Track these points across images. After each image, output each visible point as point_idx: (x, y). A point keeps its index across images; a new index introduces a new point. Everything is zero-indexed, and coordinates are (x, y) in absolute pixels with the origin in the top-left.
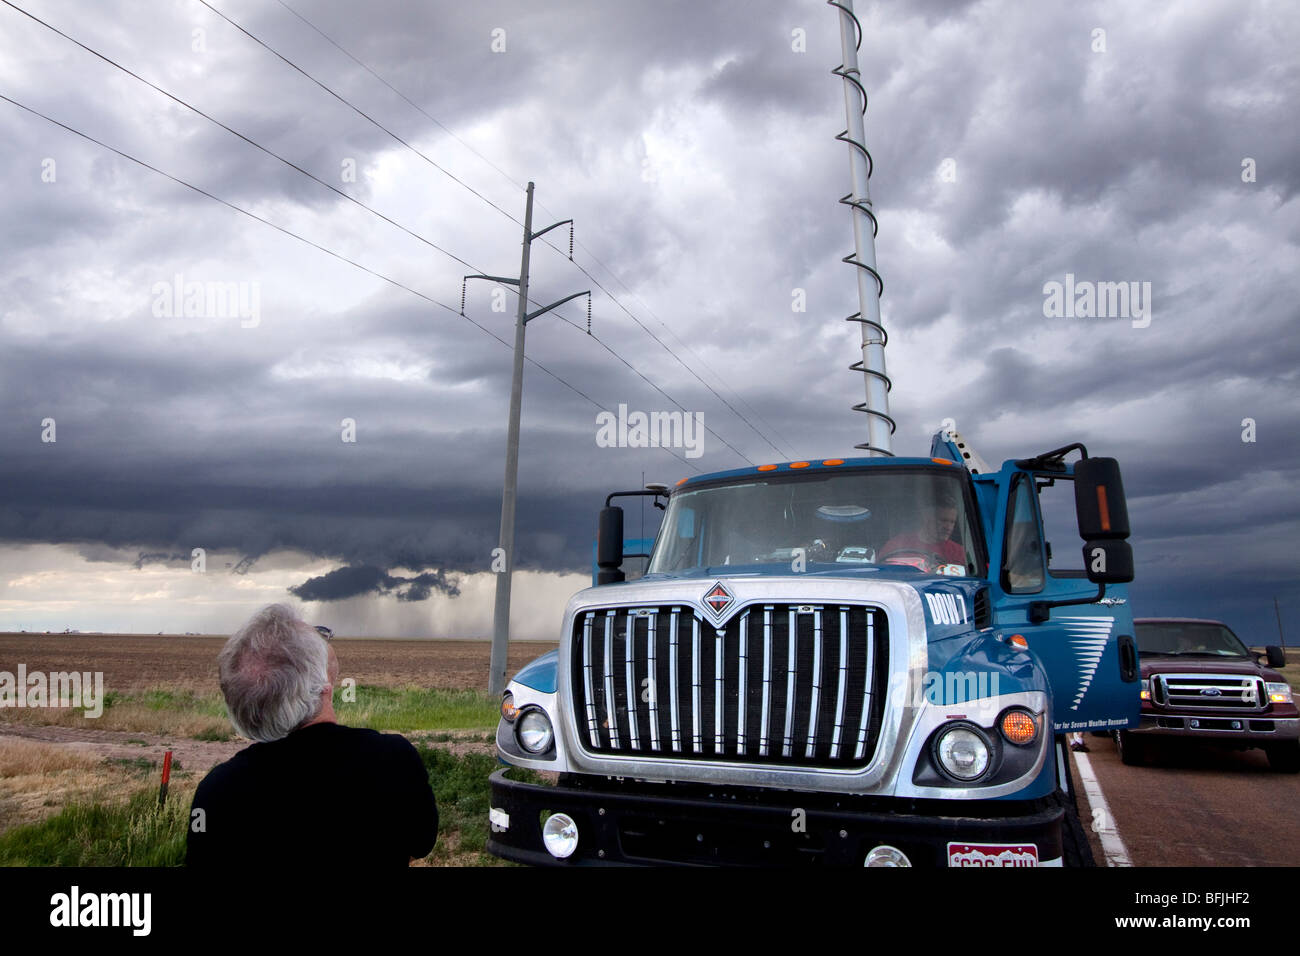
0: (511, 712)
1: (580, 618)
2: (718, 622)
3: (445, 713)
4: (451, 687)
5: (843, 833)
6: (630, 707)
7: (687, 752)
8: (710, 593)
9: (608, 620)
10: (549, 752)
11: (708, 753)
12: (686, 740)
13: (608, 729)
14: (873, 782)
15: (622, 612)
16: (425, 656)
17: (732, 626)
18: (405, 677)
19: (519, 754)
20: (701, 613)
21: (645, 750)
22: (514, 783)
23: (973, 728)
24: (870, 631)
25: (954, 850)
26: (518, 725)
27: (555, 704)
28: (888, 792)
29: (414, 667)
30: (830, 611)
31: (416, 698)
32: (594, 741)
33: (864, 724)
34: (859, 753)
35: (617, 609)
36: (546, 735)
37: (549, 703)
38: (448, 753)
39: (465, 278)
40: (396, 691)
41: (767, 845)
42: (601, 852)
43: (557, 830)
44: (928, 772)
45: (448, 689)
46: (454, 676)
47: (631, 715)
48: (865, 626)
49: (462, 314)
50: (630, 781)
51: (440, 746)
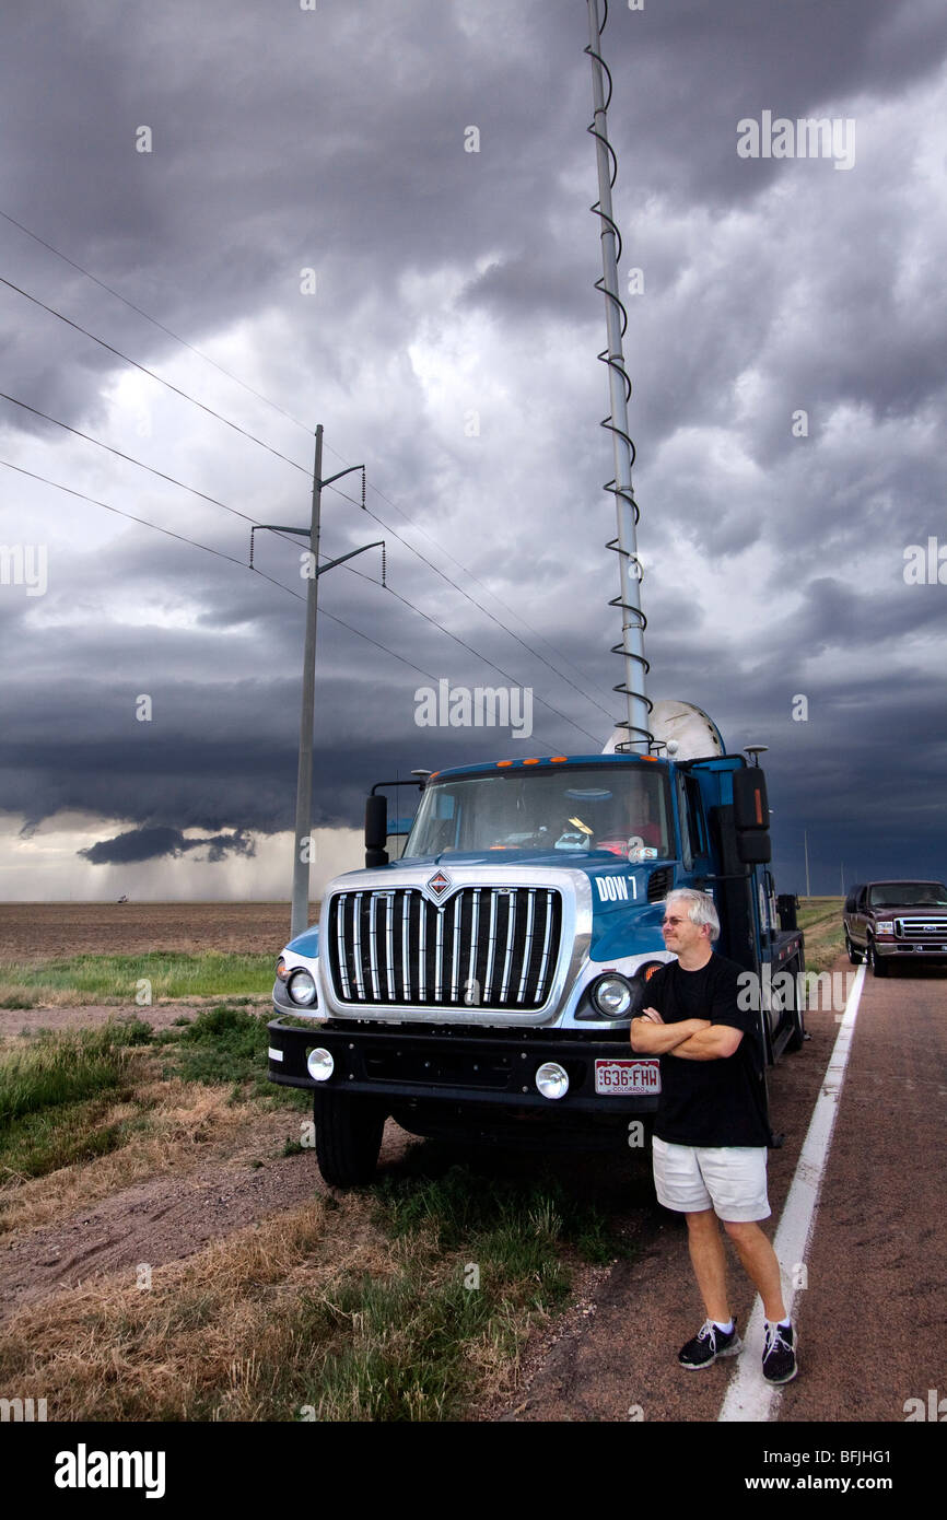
0: (284, 973)
1: (336, 898)
2: (438, 902)
3: (245, 978)
4: (252, 952)
5: (524, 1055)
6: (373, 968)
7: (415, 1001)
8: (433, 880)
9: (356, 900)
10: (313, 1003)
11: (430, 1001)
12: (414, 991)
13: (356, 985)
14: (546, 1018)
15: (367, 894)
16: (225, 919)
17: (449, 904)
18: (205, 943)
19: (290, 1006)
20: (427, 895)
21: (384, 1000)
22: (286, 1027)
23: (620, 978)
24: (549, 907)
25: (599, 1064)
26: (289, 983)
27: (317, 966)
28: (557, 1025)
29: (213, 932)
30: (522, 892)
31: (217, 963)
32: (346, 994)
33: (541, 977)
34: (537, 999)
35: (363, 892)
36: (312, 989)
37: (312, 965)
38: (246, 1014)
39: (253, 528)
40: (196, 957)
41: (476, 1068)
42: (352, 1076)
43: (318, 1060)
44: (588, 1010)
45: (249, 954)
46: (256, 940)
47: (373, 973)
48: (546, 903)
49: (251, 567)
50: (373, 1023)
51: (239, 1009)
